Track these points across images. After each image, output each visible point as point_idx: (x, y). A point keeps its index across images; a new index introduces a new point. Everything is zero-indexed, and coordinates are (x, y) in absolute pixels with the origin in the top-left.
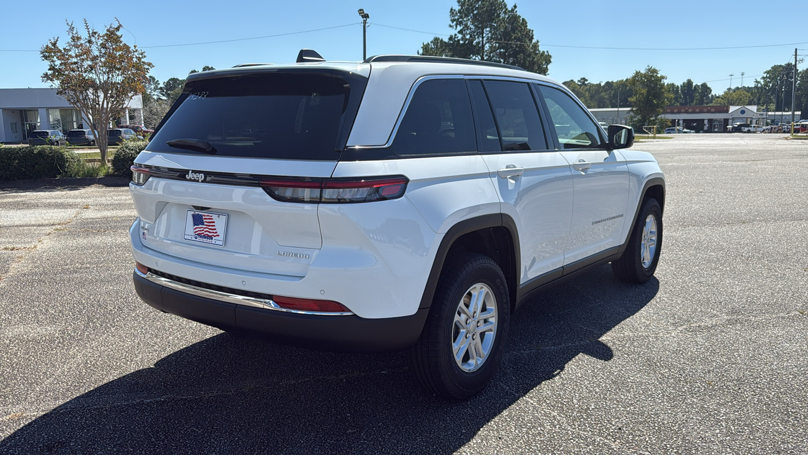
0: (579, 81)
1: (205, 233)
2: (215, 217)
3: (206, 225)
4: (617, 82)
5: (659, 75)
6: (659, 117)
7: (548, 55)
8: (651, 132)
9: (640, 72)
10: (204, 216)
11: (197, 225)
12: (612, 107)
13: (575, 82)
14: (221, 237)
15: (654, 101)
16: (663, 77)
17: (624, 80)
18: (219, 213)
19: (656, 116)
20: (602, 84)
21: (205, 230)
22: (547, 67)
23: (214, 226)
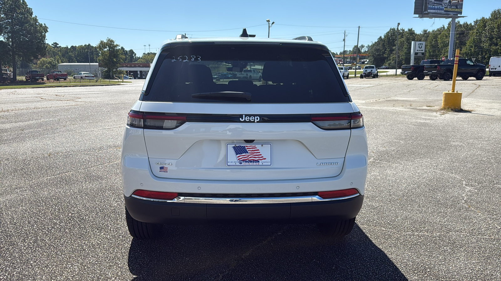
0: (52, 45)
1: (250, 159)
2: (258, 147)
3: (250, 153)
4: (79, 46)
5: (115, 44)
6: (118, 69)
7: (46, 26)
8: (120, 79)
9: (103, 41)
10: (247, 146)
11: (240, 154)
12: (78, 62)
13: (50, 45)
14: (268, 159)
15: (114, 59)
16: (117, 45)
17: (83, 45)
18: (263, 143)
19: (116, 69)
20: (69, 47)
21: (250, 156)
22: (45, 35)
23: (259, 152)
